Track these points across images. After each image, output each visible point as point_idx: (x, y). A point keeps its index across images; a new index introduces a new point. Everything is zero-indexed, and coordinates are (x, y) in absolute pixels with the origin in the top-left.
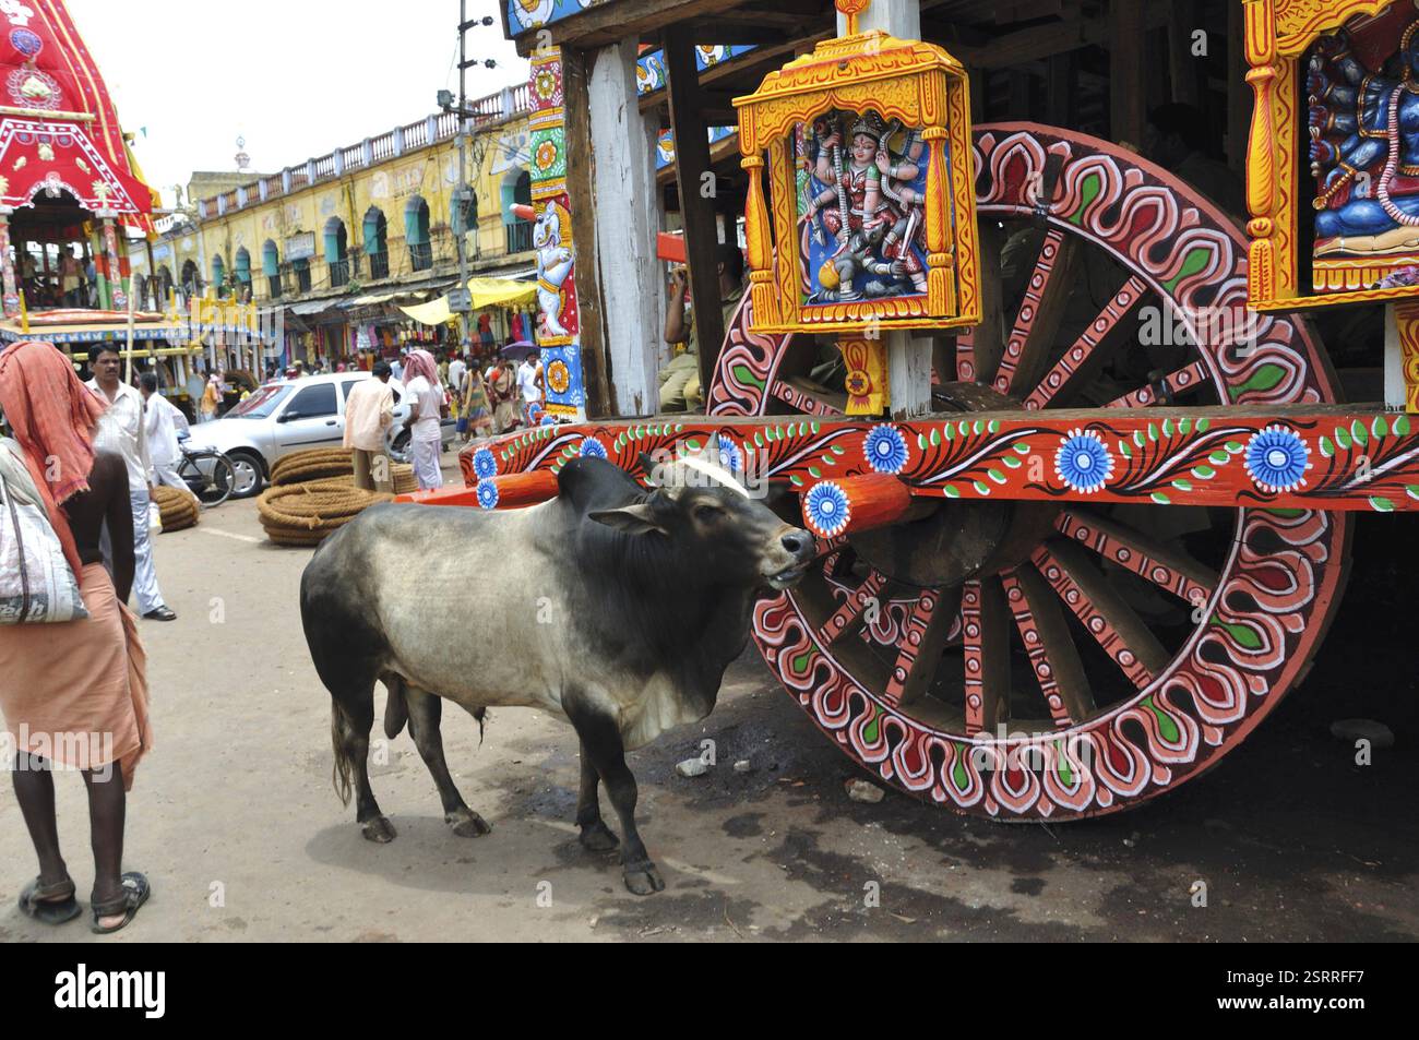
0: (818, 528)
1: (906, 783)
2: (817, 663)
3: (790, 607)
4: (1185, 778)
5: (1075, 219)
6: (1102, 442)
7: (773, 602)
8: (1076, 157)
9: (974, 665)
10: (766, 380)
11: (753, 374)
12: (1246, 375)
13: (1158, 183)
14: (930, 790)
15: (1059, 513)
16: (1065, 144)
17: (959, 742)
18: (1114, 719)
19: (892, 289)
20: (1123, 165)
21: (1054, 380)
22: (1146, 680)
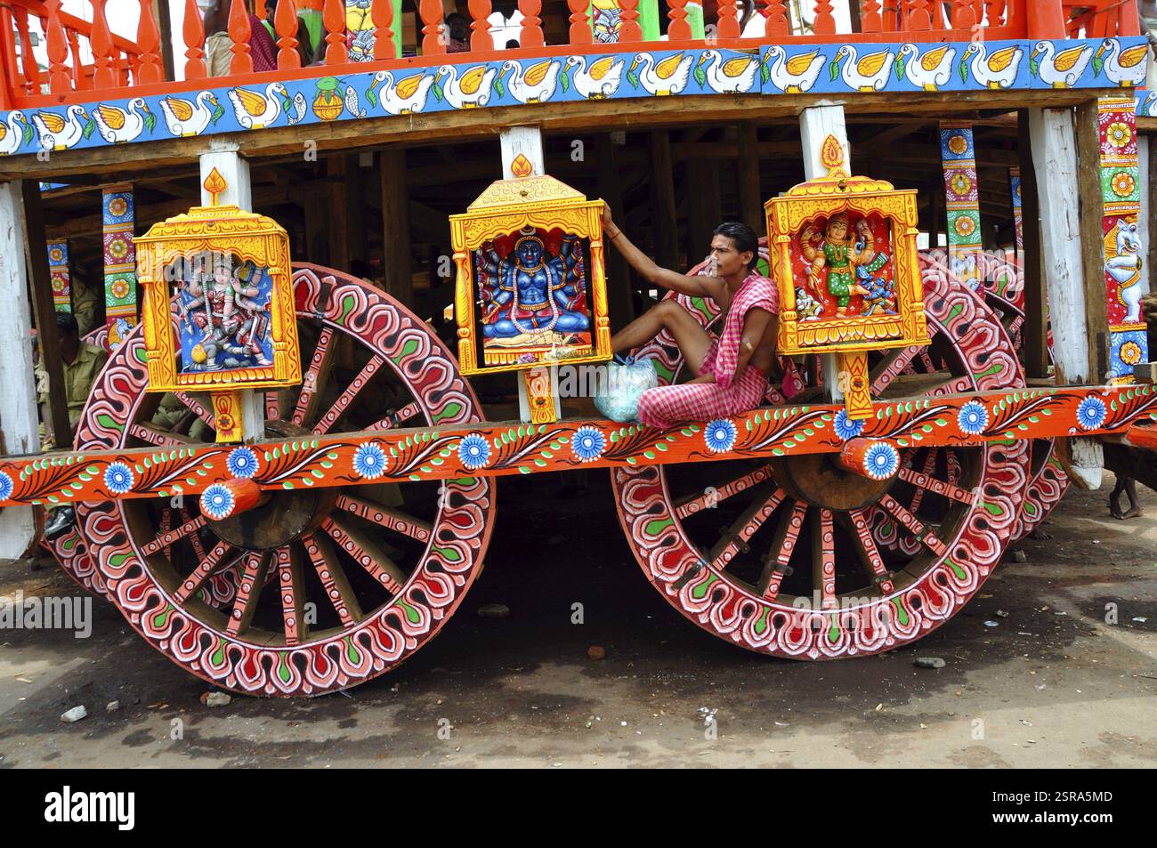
0: (212, 514)
1: (246, 687)
2: (173, 618)
3: (150, 581)
4: (425, 642)
5: (340, 321)
6: (381, 449)
7: (135, 580)
8: (339, 286)
9: (288, 599)
10: (125, 424)
11: (115, 421)
12: (440, 409)
13: (387, 303)
14: (264, 687)
15: (337, 497)
16: (332, 277)
17: (282, 651)
18: (380, 617)
19: (244, 363)
20: (367, 292)
21: (331, 416)
22: (398, 589)
